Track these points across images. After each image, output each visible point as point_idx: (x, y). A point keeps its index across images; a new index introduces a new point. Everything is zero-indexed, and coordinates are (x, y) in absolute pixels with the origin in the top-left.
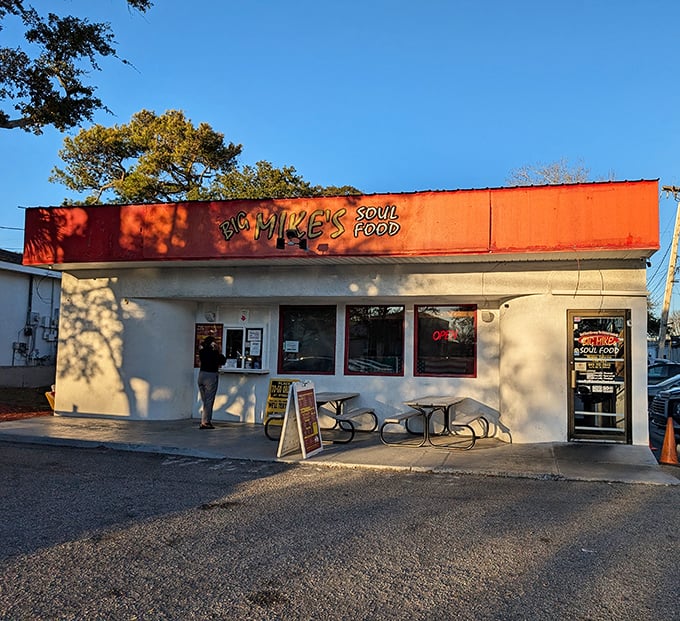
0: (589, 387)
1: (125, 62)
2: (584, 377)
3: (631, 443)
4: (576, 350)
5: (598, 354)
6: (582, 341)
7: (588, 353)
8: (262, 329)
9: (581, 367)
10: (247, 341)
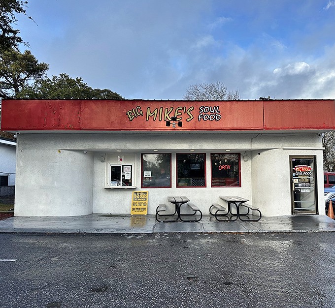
0: (300, 190)
1: (30, 18)
2: (298, 186)
3: (318, 214)
4: (294, 174)
5: (303, 175)
6: (296, 170)
7: (299, 175)
8: (131, 166)
9: (296, 181)
10: (123, 172)
